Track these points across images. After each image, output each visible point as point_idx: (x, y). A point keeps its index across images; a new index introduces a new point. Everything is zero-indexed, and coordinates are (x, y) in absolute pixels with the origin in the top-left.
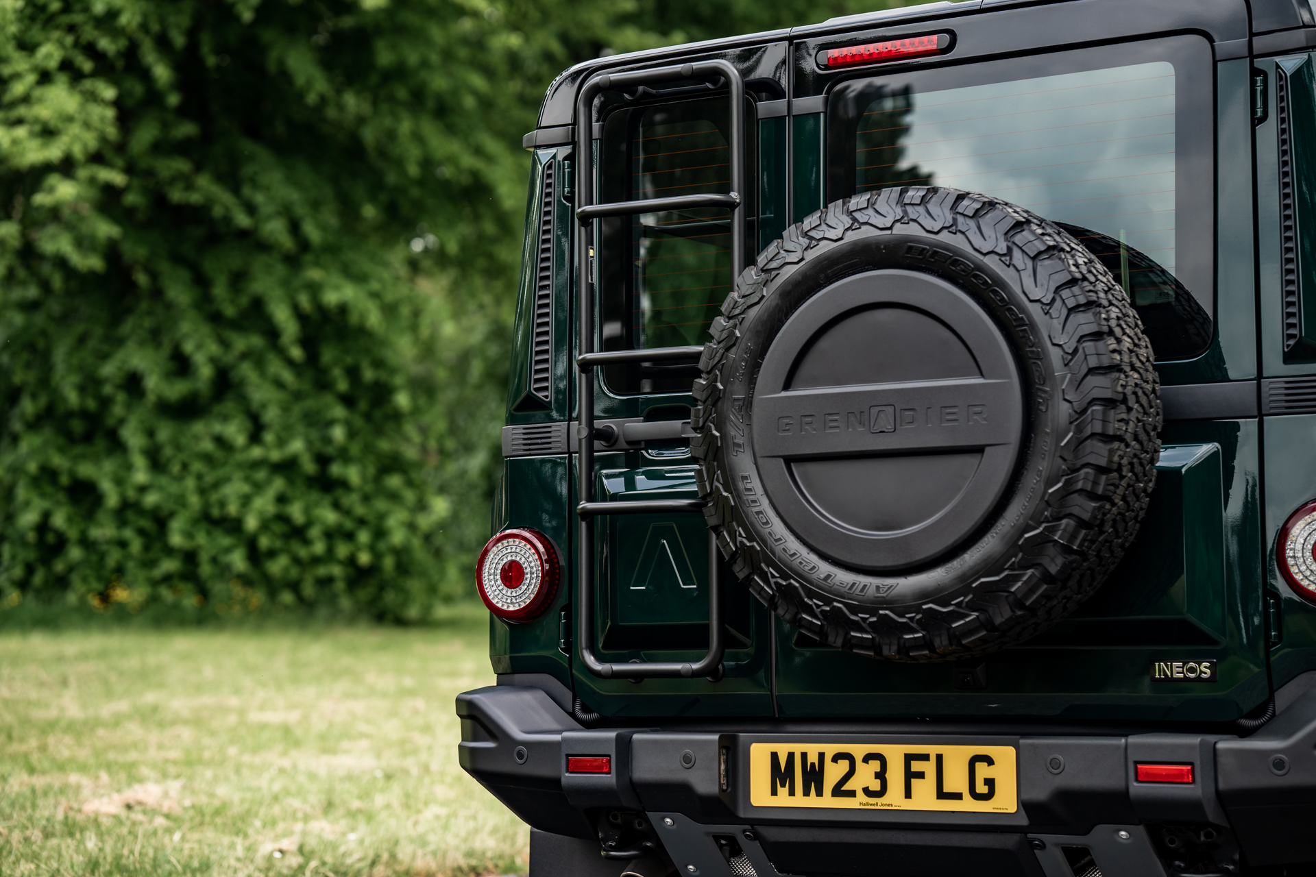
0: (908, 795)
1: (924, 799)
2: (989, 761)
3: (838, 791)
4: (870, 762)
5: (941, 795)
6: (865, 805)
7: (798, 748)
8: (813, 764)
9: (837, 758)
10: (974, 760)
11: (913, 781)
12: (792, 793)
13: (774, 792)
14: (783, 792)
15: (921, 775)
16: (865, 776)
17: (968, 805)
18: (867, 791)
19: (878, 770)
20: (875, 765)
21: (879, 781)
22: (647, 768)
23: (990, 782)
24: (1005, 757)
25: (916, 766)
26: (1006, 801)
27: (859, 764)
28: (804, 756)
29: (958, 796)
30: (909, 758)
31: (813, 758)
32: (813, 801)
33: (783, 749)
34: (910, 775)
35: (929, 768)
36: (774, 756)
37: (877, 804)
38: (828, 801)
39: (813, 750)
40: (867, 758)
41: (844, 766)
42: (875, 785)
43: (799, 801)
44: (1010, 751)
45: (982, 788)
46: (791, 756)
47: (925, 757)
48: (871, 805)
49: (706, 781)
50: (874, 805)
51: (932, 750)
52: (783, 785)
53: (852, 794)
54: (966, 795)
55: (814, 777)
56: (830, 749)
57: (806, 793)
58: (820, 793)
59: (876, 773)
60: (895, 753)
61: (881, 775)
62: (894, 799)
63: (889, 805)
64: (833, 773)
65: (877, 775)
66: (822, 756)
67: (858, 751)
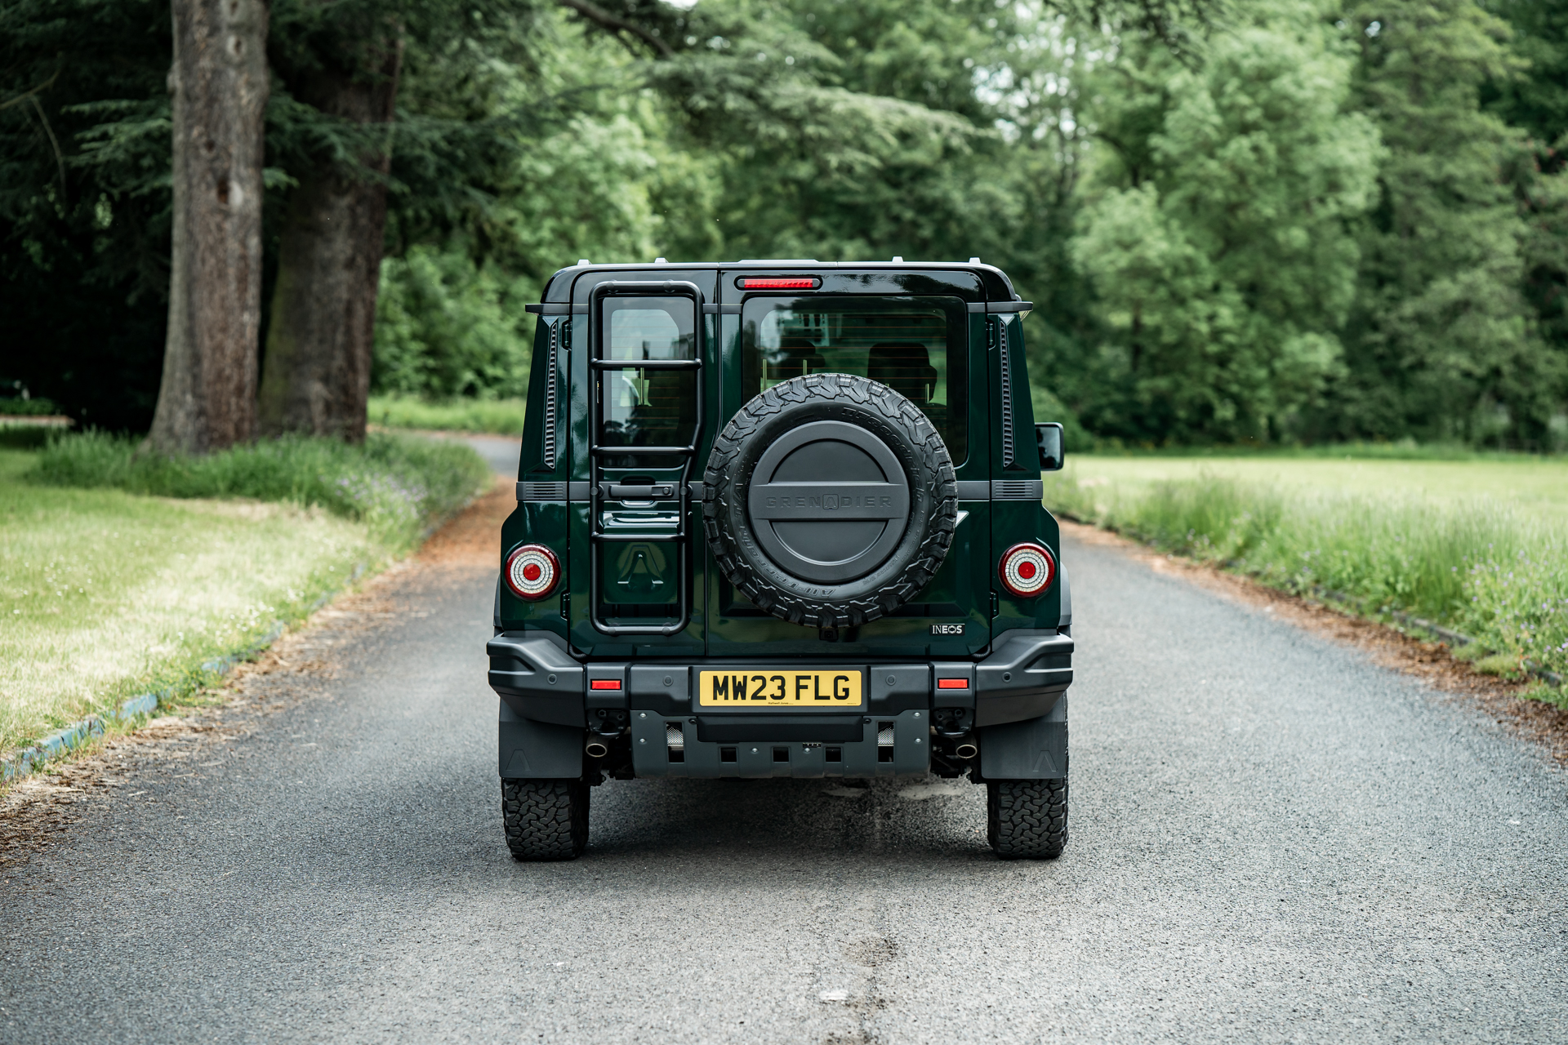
0: (798, 697)
1: (807, 699)
2: (846, 679)
3: (755, 697)
4: (775, 681)
5: (817, 697)
6: (771, 704)
7: (730, 674)
8: (740, 682)
9: (754, 679)
10: (837, 679)
11: (801, 690)
12: (726, 698)
13: (715, 698)
14: (721, 698)
15: (806, 687)
16: (772, 688)
17: (833, 702)
18: (773, 696)
19: (780, 685)
20: (778, 682)
21: (780, 691)
22: (638, 687)
23: (846, 690)
24: (855, 678)
25: (803, 682)
26: (855, 699)
27: (768, 682)
28: (734, 678)
29: (828, 698)
30: (798, 678)
31: (740, 679)
32: (740, 702)
33: (721, 674)
34: (799, 687)
35: (811, 683)
36: (716, 678)
37: (778, 703)
38: (749, 702)
39: (739, 675)
40: (773, 679)
41: (759, 683)
42: (778, 693)
43: (731, 702)
44: (858, 673)
45: (841, 693)
46: (726, 678)
47: (809, 678)
48: (775, 704)
49: (679, 694)
51: (813, 674)
52: (721, 694)
53: (764, 698)
54: (832, 697)
55: (740, 690)
56: (750, 674)
57: (735, 698)
58: (744, 697)
59: (778, 686)
60: (790, 676)
61: (782, 688)
62: (790, 700)
63: (785, 704)
64: (752, 687)
65: (779, 688)
66: (745, 678)
67: (768, 674)
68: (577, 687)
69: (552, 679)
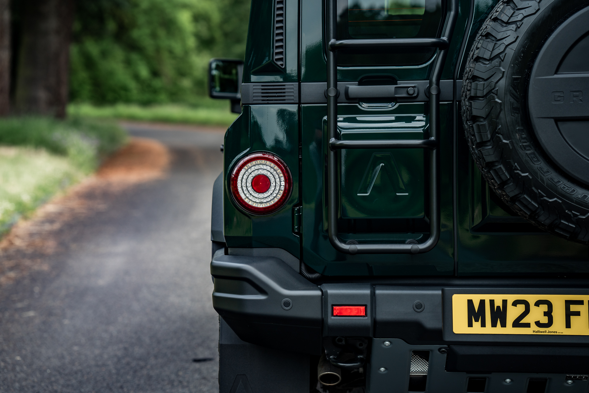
0: (568, 325)
1: (580, 328)
3: (517, 324)
4: (540, 305)
6: (537, 332)
7: (487, 297)
8: (498, 307)
9: (515, 303)
11: (572, 318)
12: (483, 325)
13: (470, 325)
14: (477, 325)
15: (577, 313)
16: (537, 314)
18: (538, 324)
19: (546, 310)
20: (544, 308)
21: (547, 318)
22: (384, 314)
25: (573, 308)
27: (532, 307)
28: (492, 302)
30: (568, 303)
31: (498, 303)
32: (499, 330)
33: (476, 298)
34: (569, 314)
35: (583, 309)
36: (470, 302)
37: (546, 332)
38: (509, 330)
39: (498, 299)
40: (538, 304)
41: (521, 308)
42: (545, 320)
43: (489, 330)
46: (482, 302)
47: (580, 303)
48: (541, 332)
49: (431, 321)
50: (543, 332)
51: (586, 298)
52: (477, 320)
53: (528, 325)
55: (499, 315)
56: (511, 298)
57: (494, 325)
58: (504, 325)
59: (544, 312)
60: (558, 300)
61: (549, 314)
62: (559, 328)
63: (554, 332)
64: (513, 313)
65: (545, 314)
66: (505, 302)
67: (532, 298)
68: (314, 313)
69: (287, 304)
